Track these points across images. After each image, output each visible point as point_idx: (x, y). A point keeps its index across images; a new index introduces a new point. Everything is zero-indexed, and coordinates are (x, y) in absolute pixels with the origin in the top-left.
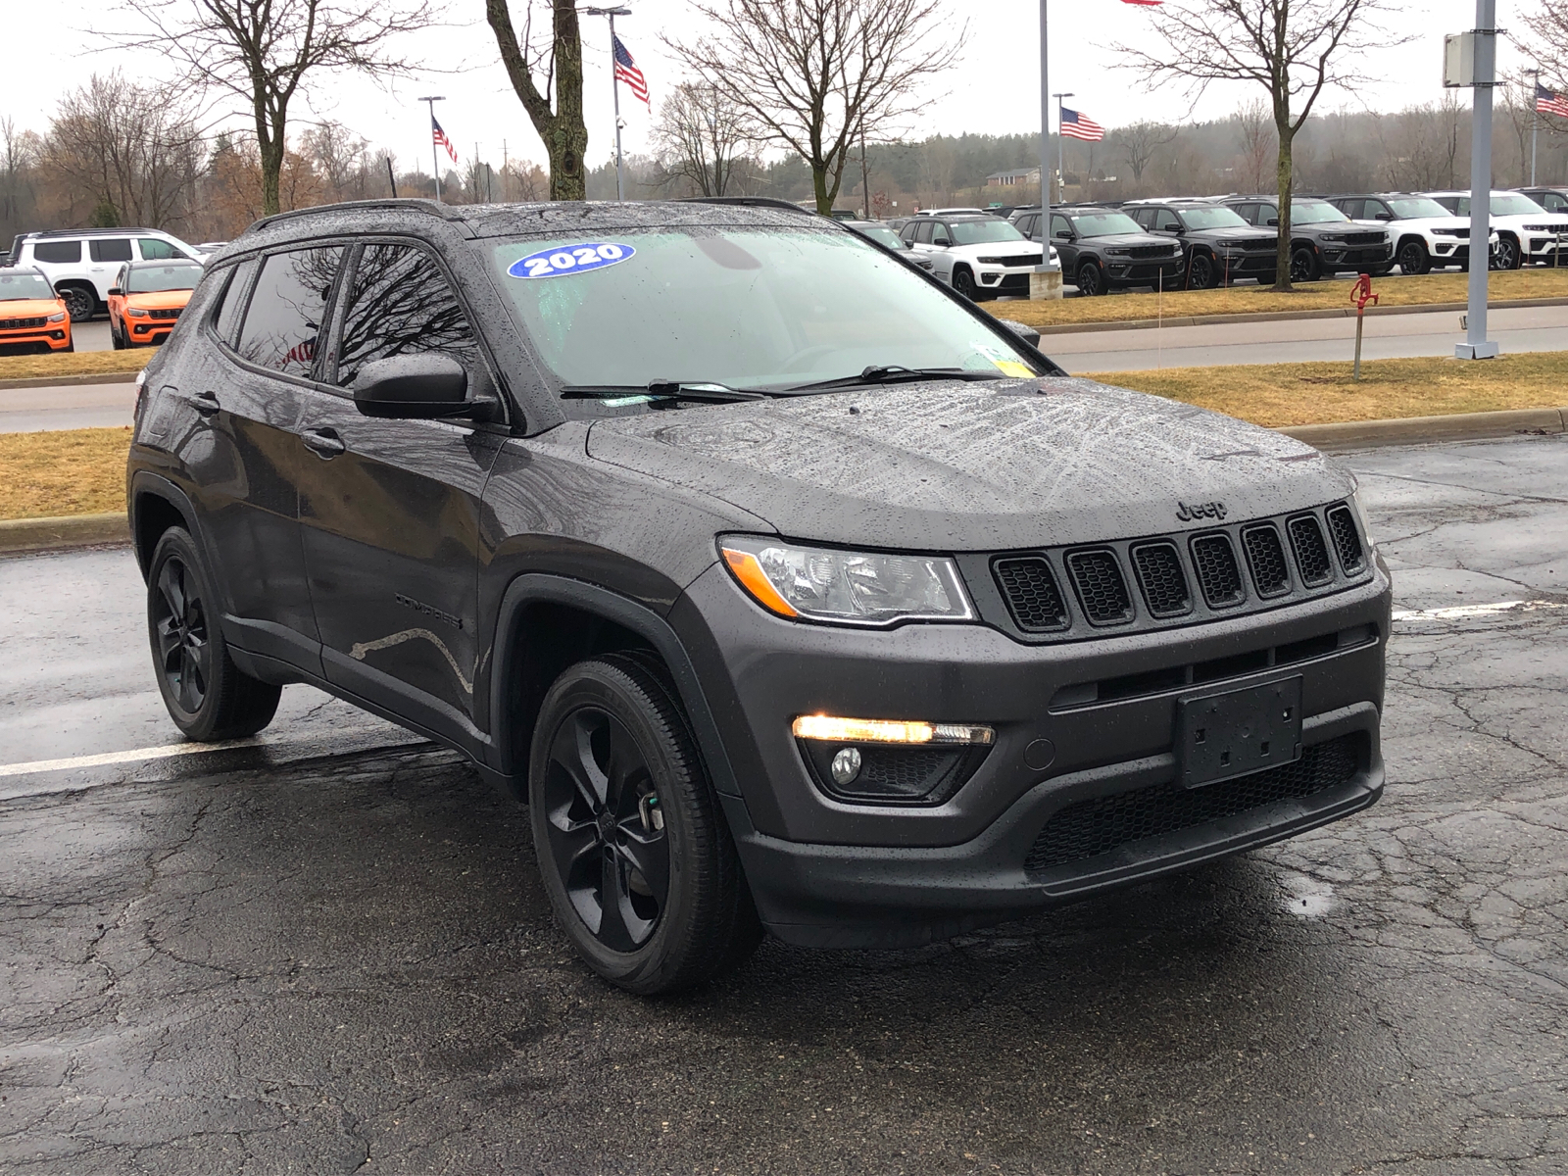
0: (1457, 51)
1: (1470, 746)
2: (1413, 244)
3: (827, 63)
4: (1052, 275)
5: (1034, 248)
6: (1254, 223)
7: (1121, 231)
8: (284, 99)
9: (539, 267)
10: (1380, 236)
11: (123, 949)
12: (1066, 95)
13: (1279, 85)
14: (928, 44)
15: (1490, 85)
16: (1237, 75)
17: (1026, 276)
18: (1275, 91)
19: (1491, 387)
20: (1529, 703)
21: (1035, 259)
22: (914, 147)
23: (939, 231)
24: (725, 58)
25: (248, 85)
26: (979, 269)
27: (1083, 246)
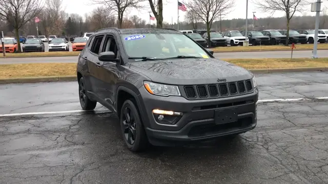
0: (314, 5)
1: (282, 121)
2: (311, 38)
3: (210, 6)
4: (247, 42)
5: (244, 38)
6: (283, 34)
7: (259, 35)
8: (123, 12)
9: (129, 39)
10: (305, 37)
11: (61, 139)
12: (254, 12)
13: (287, 11)
14: (227, 4)
15: (319, 11)
16: (280, 9)
17: (242, 42)
18: (287, 12)
19: (315, 63)
20: (295, 115)
21: (244, 39)
22: (230, 21)
23: (229, 35)
24: (193, 6)
25: (117, 10)
26: (235, 41)
27: (253, 37)
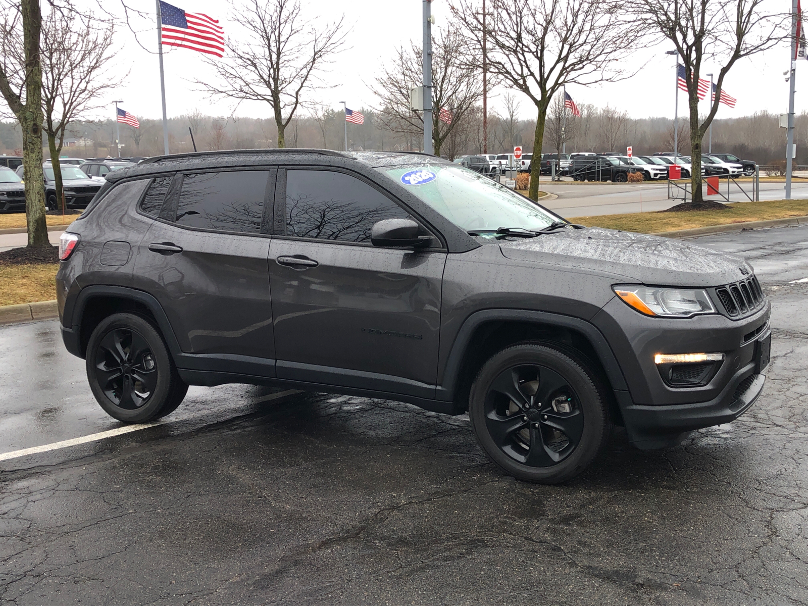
12: (120, 102)
13: (276, 104)
16: (256, 98)
18: (275, 107)
